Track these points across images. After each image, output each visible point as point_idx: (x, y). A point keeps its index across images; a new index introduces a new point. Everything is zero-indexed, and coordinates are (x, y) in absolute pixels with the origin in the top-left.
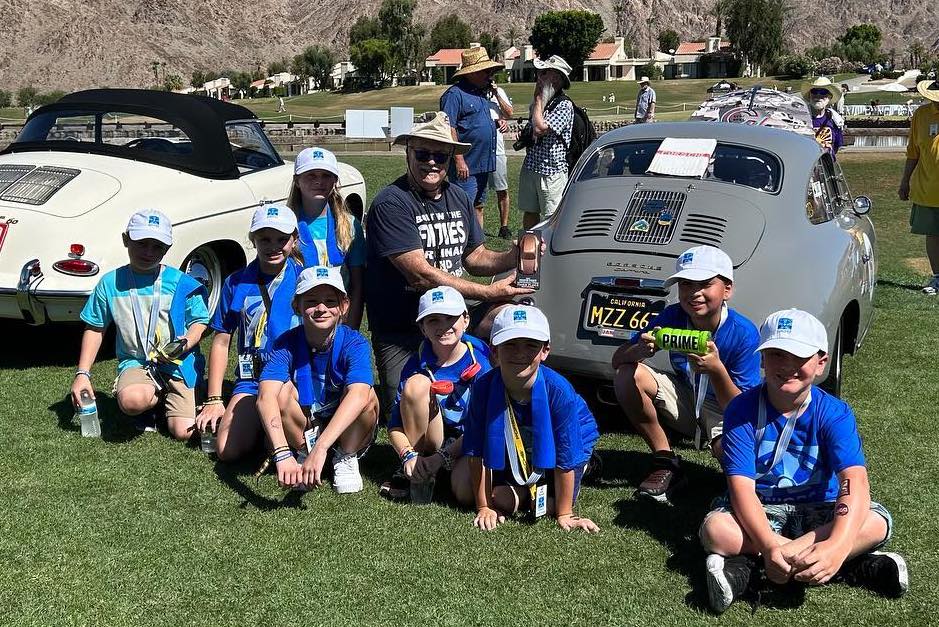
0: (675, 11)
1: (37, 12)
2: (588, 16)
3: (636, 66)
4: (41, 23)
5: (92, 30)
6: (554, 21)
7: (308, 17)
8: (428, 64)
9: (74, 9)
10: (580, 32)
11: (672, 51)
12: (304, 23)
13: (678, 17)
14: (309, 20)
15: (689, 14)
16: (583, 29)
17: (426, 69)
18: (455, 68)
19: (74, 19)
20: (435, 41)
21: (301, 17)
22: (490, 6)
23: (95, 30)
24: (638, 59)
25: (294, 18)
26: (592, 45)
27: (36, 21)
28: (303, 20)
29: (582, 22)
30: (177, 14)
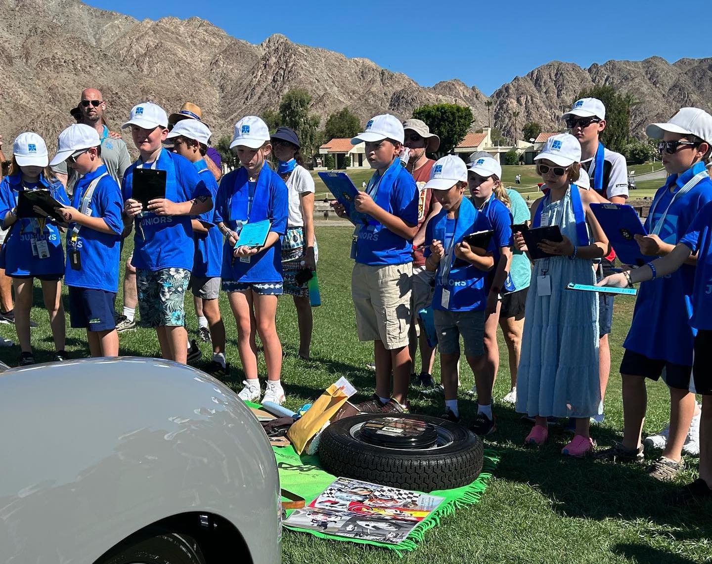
0: (544, 109)
1: (8, 110)
2: (458, 109)
3: (501, 153)
4: (11, 119)
5: (54, 126)
6: (429, 112)
7: (235, 114)
8: (321, 152)
9: (40, 107)
10: (452, 123)
11: (532, 140)
12: (232, 120)
13: (547, 114)
14: (236, 117)
15: (556, 111)
16: (454, 120)
17: (319, 155)
18: (344, 154)
19: (39, 116)
20: (328, 131)
21: (230, 114)
22: (388, 104)
23: (56, 125)
24: (503, 147)
25: (223, 116)
26: (461, 135)
27: (8, 118)
28: (232, 117)
29: (453, 114)
30: (126, 112)
